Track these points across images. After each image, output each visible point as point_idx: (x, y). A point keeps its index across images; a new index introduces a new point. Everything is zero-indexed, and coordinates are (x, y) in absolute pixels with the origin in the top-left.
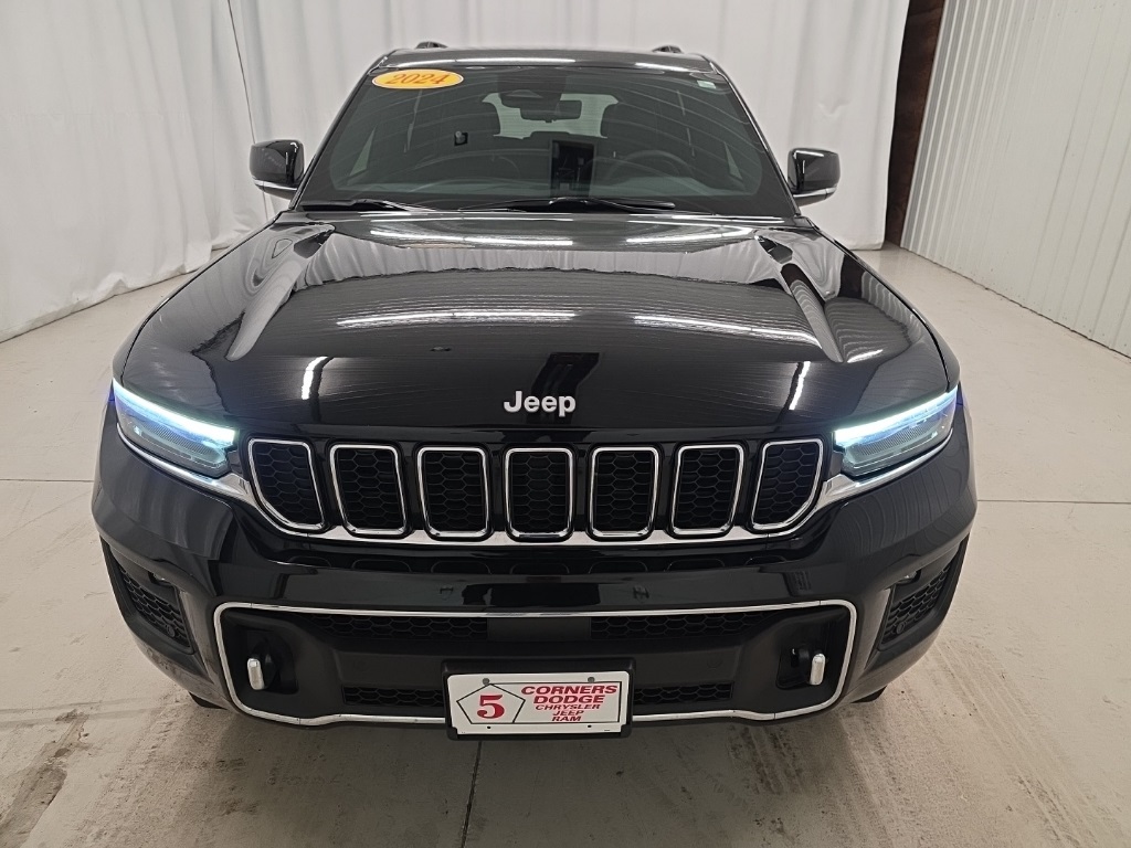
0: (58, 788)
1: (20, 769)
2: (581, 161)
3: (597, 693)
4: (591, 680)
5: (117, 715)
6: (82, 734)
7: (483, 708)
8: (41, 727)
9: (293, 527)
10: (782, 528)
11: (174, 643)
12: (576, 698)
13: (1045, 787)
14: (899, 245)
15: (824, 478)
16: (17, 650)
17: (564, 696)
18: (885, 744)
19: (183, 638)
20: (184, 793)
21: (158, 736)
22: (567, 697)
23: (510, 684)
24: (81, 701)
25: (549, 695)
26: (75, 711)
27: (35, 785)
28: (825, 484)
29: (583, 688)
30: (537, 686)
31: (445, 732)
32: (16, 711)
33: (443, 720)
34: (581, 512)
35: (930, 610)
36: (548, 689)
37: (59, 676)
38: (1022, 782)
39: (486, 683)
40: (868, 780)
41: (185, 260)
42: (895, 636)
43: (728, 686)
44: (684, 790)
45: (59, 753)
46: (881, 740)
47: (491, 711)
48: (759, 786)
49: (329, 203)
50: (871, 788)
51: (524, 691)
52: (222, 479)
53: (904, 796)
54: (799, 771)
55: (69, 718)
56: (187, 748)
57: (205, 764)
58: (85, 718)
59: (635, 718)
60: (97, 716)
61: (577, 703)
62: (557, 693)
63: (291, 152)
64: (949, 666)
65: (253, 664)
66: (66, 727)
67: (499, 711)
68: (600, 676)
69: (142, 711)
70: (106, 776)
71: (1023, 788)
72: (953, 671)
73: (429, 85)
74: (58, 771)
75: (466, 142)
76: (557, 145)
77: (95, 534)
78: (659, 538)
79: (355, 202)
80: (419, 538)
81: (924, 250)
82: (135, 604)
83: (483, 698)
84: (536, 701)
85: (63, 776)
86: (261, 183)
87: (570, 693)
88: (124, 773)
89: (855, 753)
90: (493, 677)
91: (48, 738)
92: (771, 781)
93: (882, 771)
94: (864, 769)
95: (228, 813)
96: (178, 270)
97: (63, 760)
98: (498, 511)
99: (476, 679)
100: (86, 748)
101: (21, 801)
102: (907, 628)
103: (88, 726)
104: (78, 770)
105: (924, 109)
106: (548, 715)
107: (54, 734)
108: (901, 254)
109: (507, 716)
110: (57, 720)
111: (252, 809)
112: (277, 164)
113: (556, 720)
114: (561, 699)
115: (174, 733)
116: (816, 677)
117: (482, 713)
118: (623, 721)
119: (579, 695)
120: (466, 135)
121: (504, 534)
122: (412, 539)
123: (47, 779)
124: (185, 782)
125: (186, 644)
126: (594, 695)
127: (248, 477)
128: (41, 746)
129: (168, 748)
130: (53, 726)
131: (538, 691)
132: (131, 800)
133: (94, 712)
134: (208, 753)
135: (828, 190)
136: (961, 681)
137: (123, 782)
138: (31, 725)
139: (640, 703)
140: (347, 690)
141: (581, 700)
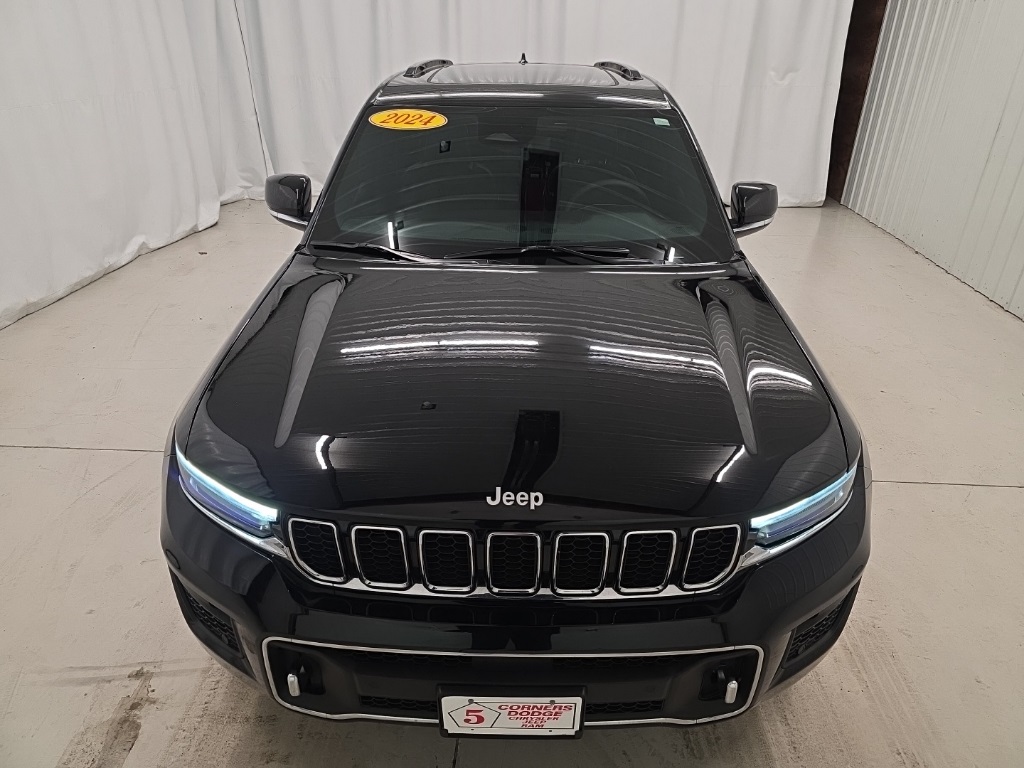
0: (136, 737)
1: (104, 720)
2: (548, 164)
3: (557, 710)
4: (552, 702)
5: (174, 674)
6: (150, 689)
7: (469, 717)
8: (117, 683)
9: (323, 579)
10: (704, 587)
11: (228, 647)
12: (540, 713)
13: (918, 759)
14: (839, 201)
15: (741, 552)
16: (91, 612)
17: (531, 711)
18: (789, 716)
19: (234, 645)
20: (233, 744)
21: (209, 693)
22: (533, 712)
23: (489, 704)
24: (147, 661)
25: (519, 711)
26: (142, 668)
27: (118, 734)
28: (742, 557)
29: (546, 707)
30: (510, 705)
31: (438, 729)
32: (97, 668)
33: (437, 721)
34: (547, 569)
35: (826, 632)
36: (519, 707)
37: (127, 637)
38: (899, 754)
39: (471, 702)
40: (773, 749)
41: (197, 219)
42: (797, 655)
43: (660, 702)
44: (625, 754)
45: (134, 707)
46: (787, 713)
47: (475, 719)
48: (685, 751)
49: (335, 244)
50: (776, 756)
51: (500, 708)
52: (266, 540)
53: (802, 763)
54: (718, 739)
55: (138, 675)
56: (233, 705)
57: (247, 719)
58: (150, 676)
59: (586, 723)
60: (158, 675)
61: (541, 716)
62: (525, 710)
63: (300, 185)
64: (849, 645)
65: (292, 678)
66: (136, 683)
67: (480, 720)
68: (557, 700)
69: (196, 670)
70: (172, 728)
71: (900, 759)
72: (851, 649)
73: (418, 126)
74: (134, 722)
75: (449, 150)
76: (527, 152)
77: (164, 564)
78: (609, 594)
79: (356, 245)
80: (418, 590)
81: (861, 209)
82: (196, 614)
83: (468, 711)
84: (510, 713)
85: (138, 727)
86: (275, 214)
87: (535, 710)
88: (185, 726)
89: (765, 723)
90: (476, 699)
91: (123, 694)
92: (695, 747)
93: (785, 740)
94: (770, 737)
95: (268, 762)
96: (192, 229)
97: (136, 712)
98: (480, 568)
99: (462, 700)
100: (154, 702)
101: (108, 748)
102: (807, 648)
103: (154, 683)
104: (149, 721)
105: (869, 75)
106: (520, 723)
107: (128, 689)
108: (840, 213)
109: (487, 723)
110: (129, 677)
111: (286, 760)
112: (288, 195)
113: (524, 727)
114: (529, 713)
115: (220, 691)
116: (730, 698)
117: (467, 721)
118: (577, 728)
119: (542, 711)
120: (449, 143)
121: (486, 588)
122: (413, 591)
123: (126, 728)
124: (233, 734)
125: (237, 649)
126: (554, 712)
127: (288, 544)
128: (118, 700)
129: (218, 703)
130: (127, 682)
131: (511, 708)
132: (192, 749)
133: (158, 670)
134: (249, 712)
135: (767, 221)
136: (857, 659)
137: (185, 733)
138: (110, 681)
139: (590, 713)
140: (363, 697)
141: (544, 714)
